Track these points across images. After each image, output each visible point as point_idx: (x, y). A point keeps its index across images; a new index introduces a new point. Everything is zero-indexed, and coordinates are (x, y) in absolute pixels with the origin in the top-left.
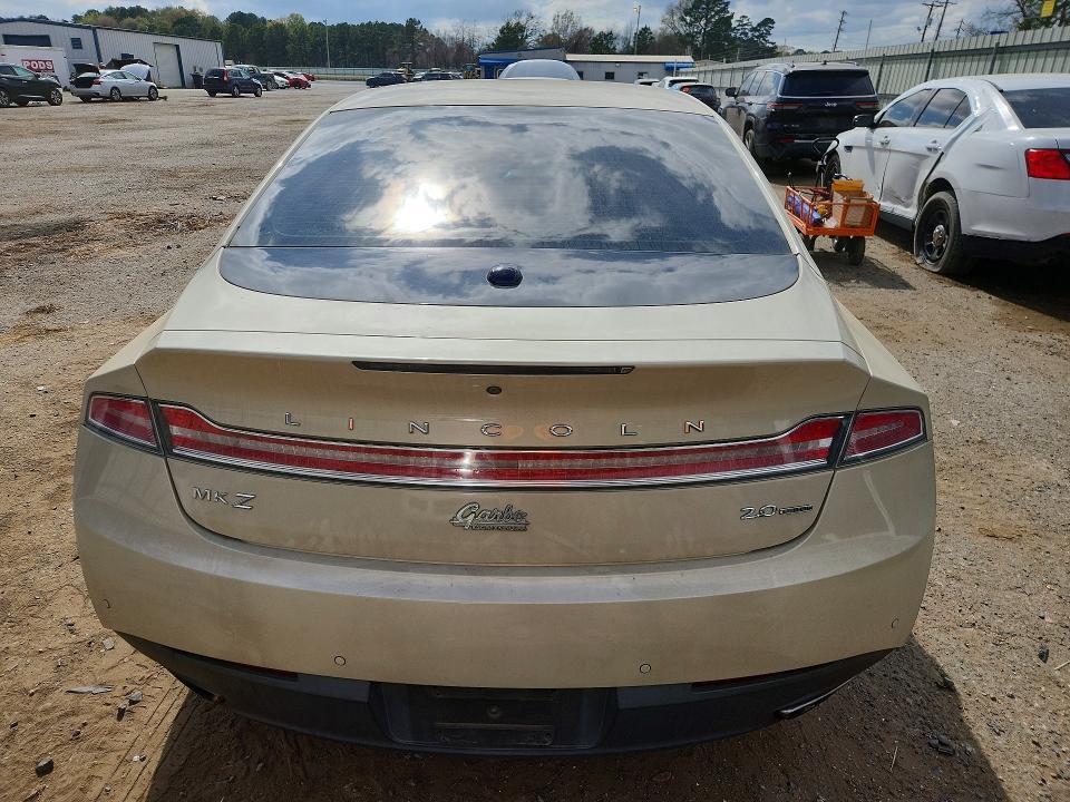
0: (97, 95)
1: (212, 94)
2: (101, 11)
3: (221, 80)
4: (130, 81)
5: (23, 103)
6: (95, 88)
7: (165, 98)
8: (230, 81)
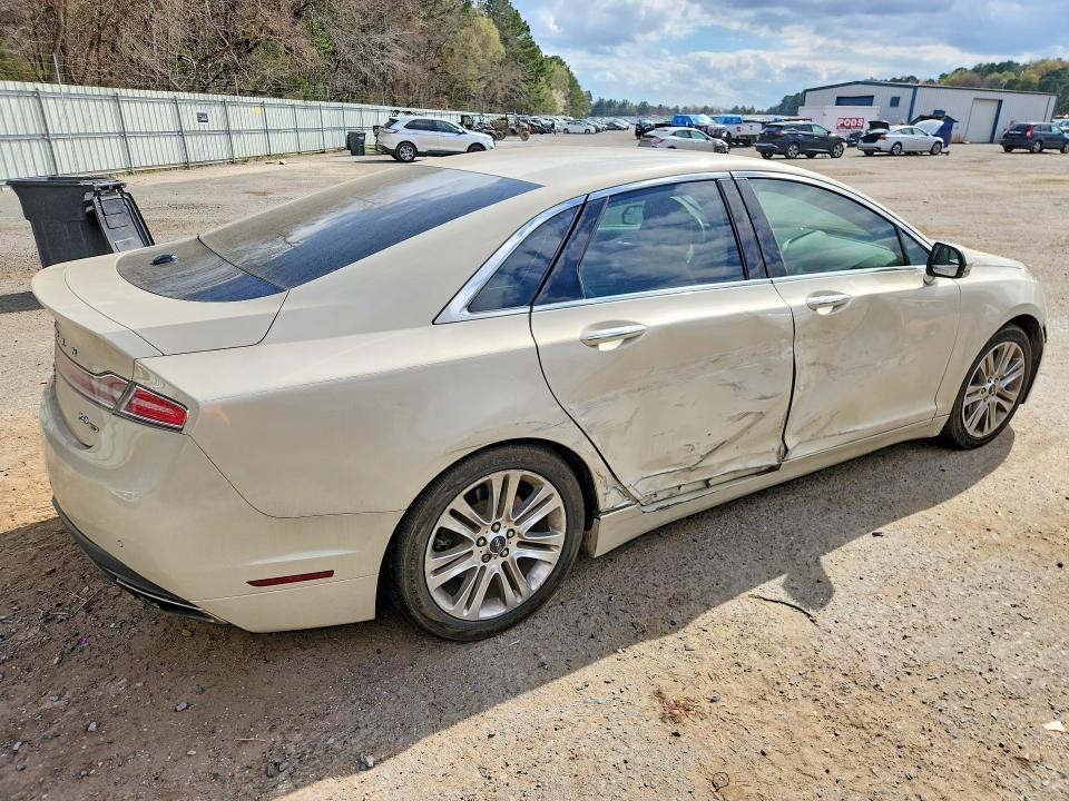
0: (879, 149)
1: (1008, 149)
2: (970, 68)
3: (1023, 136)
4: (918, 136)
5: (811, 156)
6: (879, 143)
7: (947, 153)
8: (1033, 136)
